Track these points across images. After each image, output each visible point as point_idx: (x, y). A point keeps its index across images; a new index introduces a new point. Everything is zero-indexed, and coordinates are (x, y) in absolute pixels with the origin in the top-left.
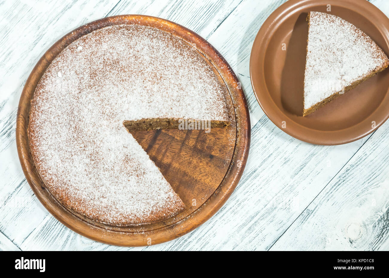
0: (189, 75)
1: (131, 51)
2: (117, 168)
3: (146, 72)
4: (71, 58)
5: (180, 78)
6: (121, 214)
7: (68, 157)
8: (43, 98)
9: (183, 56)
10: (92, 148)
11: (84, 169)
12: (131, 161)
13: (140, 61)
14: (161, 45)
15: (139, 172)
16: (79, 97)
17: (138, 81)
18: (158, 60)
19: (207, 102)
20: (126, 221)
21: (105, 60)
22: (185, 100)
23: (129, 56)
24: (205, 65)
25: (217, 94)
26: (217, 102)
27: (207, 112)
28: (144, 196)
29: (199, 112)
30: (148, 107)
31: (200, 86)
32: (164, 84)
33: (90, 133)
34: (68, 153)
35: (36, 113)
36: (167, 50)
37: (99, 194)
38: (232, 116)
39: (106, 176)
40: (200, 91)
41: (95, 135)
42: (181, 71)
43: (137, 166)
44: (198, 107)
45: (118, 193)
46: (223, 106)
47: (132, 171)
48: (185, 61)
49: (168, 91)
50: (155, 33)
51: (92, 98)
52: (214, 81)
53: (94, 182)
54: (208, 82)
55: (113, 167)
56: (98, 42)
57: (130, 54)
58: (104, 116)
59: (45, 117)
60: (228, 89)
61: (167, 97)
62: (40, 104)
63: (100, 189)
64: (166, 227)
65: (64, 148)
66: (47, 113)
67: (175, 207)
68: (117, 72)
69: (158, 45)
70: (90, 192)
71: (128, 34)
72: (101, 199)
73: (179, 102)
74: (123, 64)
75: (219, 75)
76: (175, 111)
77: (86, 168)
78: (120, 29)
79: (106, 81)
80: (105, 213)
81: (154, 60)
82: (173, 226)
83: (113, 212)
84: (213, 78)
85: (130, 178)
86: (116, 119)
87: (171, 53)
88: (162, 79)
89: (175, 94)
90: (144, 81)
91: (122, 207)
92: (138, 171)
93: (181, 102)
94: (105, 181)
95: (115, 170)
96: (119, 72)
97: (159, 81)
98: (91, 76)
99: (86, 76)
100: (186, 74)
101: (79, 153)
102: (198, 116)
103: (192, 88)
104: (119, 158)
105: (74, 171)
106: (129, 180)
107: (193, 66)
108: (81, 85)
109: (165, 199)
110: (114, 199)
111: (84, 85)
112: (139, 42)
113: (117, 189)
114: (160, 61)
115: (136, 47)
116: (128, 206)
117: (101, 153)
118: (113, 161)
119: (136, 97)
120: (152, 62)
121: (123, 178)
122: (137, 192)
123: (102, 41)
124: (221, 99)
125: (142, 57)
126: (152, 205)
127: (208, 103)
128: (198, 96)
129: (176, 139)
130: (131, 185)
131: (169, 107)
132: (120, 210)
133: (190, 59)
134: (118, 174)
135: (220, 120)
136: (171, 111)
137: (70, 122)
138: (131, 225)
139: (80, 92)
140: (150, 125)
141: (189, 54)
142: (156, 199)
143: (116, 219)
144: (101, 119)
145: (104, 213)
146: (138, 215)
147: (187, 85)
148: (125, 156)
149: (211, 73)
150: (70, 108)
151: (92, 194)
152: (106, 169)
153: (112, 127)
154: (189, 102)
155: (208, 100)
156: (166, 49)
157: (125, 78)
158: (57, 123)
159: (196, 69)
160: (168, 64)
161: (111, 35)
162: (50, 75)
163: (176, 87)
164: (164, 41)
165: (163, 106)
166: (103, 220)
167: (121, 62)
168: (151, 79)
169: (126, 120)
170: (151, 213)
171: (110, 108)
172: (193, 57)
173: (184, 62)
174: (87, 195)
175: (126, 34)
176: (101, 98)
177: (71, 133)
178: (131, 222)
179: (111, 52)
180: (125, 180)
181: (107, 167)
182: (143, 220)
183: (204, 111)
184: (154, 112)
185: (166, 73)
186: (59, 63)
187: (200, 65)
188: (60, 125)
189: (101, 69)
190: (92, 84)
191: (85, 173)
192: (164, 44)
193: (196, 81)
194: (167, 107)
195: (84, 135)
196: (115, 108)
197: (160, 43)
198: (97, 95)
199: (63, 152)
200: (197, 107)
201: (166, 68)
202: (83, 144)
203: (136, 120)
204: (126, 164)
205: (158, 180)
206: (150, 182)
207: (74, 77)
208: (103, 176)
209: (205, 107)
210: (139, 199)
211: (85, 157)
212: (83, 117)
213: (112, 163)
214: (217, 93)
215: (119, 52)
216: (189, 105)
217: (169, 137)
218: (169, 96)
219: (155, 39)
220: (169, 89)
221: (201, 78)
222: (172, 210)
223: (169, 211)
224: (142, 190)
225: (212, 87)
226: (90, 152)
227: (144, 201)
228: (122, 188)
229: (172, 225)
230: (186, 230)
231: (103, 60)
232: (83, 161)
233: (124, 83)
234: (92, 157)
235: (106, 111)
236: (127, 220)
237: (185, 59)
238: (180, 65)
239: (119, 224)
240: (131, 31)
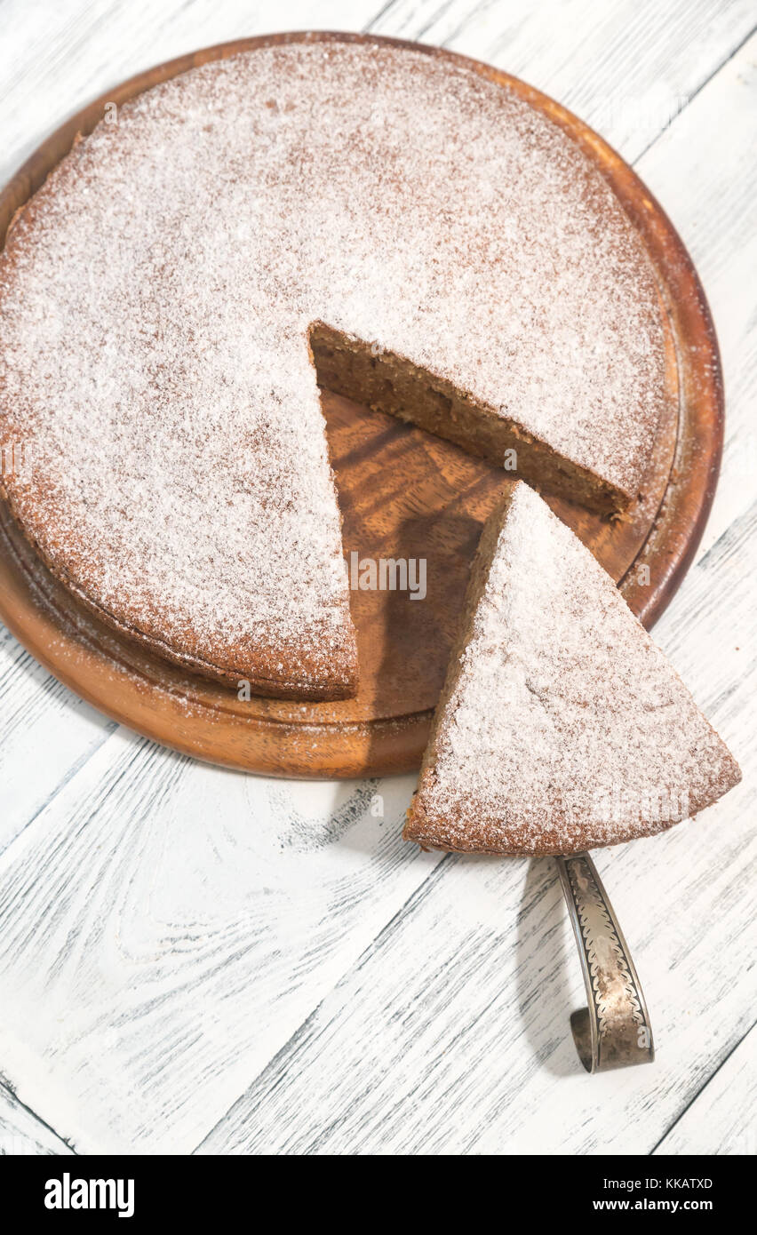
0: (585, 301)
1: (451, 147)
2: (215, 446)
3: (462, 221)
4: (262, 80)
5: (555, 294)
6: (147, 593)
7: (89, 340)
8: (118, 145)
9: (596, 241)
10: (175, 351)
11: (114, 401)
12: (269, 450)
13: (461, 184)
14: (547, 176)
15: (275, 495)
16: (225, 191)
17: (423, 234)
18: (517, 211)
19: (598, 404)
20: (151, 621)
21: (359, 131)
22: (534, 360)
23: (436, 158)
24: (649, 298)
25: (641, 399)
26: (629, 421)
27: (582, 431)
28: (250, 576)
29: (558, 419)
30: (410, 320)
31: (601, 348)
32: (496, 284)
33: (194, 302)
34: (95, 330)
35: (73, 174)
36: (559, 198)
37: (118, 497)
38: (651, 500)
39: (169, 454)
40: (594, 363)
41: (207, 316)
42: (567, 278)
43: (277, 473)
44: (563, 403)
45: (174, 524)
46: (638, 443)
47: (257, 482)
48: (595, 255)
49: (497, 308)
50: (548, 137)
51: (259, 211)
52: (652, 360)
53: (123, 452)
54: (631, 352)
55: (204, 437)
56: (369, 76)
57: (442, 152)
58: (263, 276)
59: (89, 200)
60: (682, 418)
61: (486, 323)
62: (99, 156)
63: (128, 485)
64: (264, 719)
65: (92, 310)
66: (104, 193)
67: (328, 660)
68: (377, 181)
69: (541, 171)
70: (93, 477)
71: (469, 100)
72: (116, 516)
73: (512, 358)
74: (407, 167)
75: (675, 365)
76: (484, 374)
77: (124, 401)
78: (451, 74)
79: (330, 188)
80: (102, 565)
81: (504, 204)
82: (289, 730)
83: (127, 573)
84: (654, 347)
85: (236, 499)
86: (294, 303)
87: (565, 214)
88: (498, 265)
89: (514, 328)
90: (439, 244)
91: (164, 575)
92: (275, 491)
93: (520, 359)
94: (157, 468)
95: (207, 449)
96: (383, 182)
97: (486, 266)
98: (291, 155)
99: (279, 150)
100: (578, 292)
101: (127, 347)
102: (547, 427)
103: (575, 342)
104: (240, 420)
105: (84, 390)
106: (230, 504)
107: (610, 283)
108: (247, 164)
109: (309, 620)
110: (152, 536)
111: (258, 168)
112: (488, 138)
113: (178, 510)
114: (522, 217)
115: (472, 144)
116: (183, 583)
117: (194, 379)
118: (216, 418)
119: (391, 274)
120: (496, 206)
121: (217, 487)
122: (233, 553)
123: (382, 79)
124: (645, 420)
125: (474, 179)
126: (258, 618)
127: (600, 408)
128: (579, 372)
129: (444, 479)
130: (229, 521)
131: (475, 354)
132: (154, 580)
133: (614, 260)
134: (208, 467)
135: (608, 479)
136: (474, 367)
137: (155, 246)
138: (161, 644)
139: (234, 181)
140: (389, 384)
141: (617, 244)
142: (281, 603)
143: (122, 599)
144: (251, 279)
145: (97, 562)
146: (197, 622)
147: (562, 324)
148: (260, 423)
149: (656, 332)
150: (178, 211)
151: (95, 486)
152: (180, 432)
153: (269, 319)
154: (541, 374)
155: (604, 401)
156: (555, 196)
157: (391, 206)
158: (116, 234)
159: (615, 296)
160: (541, 238)
161: (418, 78)
162: (177, 94)
163: (529, 310)
164: (564, 170)
165: (457, 341)
166: (82, 580)
167: (401, 161)
168: (464, 249)
169: (322, 319)
170: (241, 640)
171: (296, 264)
172: (623, 258)
173: (591, 257)
174: (78, 482)
175: (462, 95)
176: (288, 224)
177: (139, 279)
178: (166, 634)
179: (391, 121)
180: (219, 498)
181: (188, 429)
182: (206, 647)
183: (573, 425)
184: (420, 342)
185: (521, 256)
186: (223, 76)
187: (634, 290)
188: (122, 241)
189: (332, 150)
190: (282, 175)
191: (112, 413)
192: (560, 178)
193: (596, 326)
194: (469, 350)
195: (172, 301)
196: (310, 270)
197: (548, 169)
198: (279, 210)
199: (84, 320)
200: (559, 399)
201: (528, 244)
202: (154, 326)
203: (354, 339)
204: (249, 450)
205: (320, 549)
206: (290, 542)
207: (241, 134)
208: (158, 451)
209: (585, 416)
210: (229, 577)
211: (138, 366)
212: (200, 249)
213: (208, 425)
214: (641, 395)
215: (412, 133)
216: (539, 380)
217: (424, 460)
218: (494, 324)
219: (541, 153)
220: (503, 303)
221: (615, 329)
222: (310, 665)
223: (299, 664)
224: (254, 554)
225: (636, 371)
226: (162, 359)
227: (242, 594)
228: (195, 514)
229: (285, 726)
230: (322, 764)
231: (354, 131)
232: (127, 376)
233: (377, 217)
234: (161, 375)
235: (280, 265)
236: (157, 620)
237: (598, 252)
238: (574, 260)
239: (122, 622)
240: (483, 96)
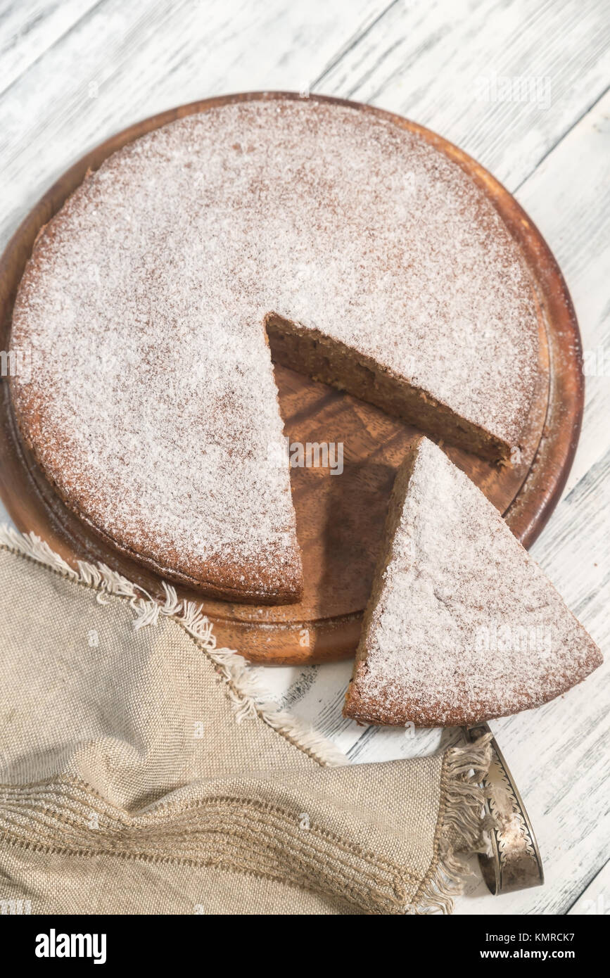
0: (477, 298)
1: (374, 179)
2: (192, 408)
3: (382, 236)
4: (230, 128)
5: (454, 292)
6: (140, 522)
7: (96, 327)
8: (119, 178)
9: (486, 251)
10: (162, 335)
11: (115, 373)
12: (235, 411)
13: (382, 208)
14: (448, 202)
15: (239, 445)
16: (201, 212)
17: (353, 246)
18: (425, 229)
19: (487, 375)
20: (143, 543)
21: (304, 168)
22: (438, 343)
23: (363, 187)
24: (527, 295)
25: (520, 373)
26: (511, 389)
27: (475, 397)
28: (219, 508)
29: (456, 388)
30: (342, 312)
31: (489, 333)
32: (409, 284)
33: (177, 298)
34: (101, 319)
35: (85, 200)
36: (457, 219)
37: (118, 447)
38: (528, 450)
39: (157, 415)
40: (485, 345)
41: (187, 309)
42: (463, 280)
43: (240, 429)
44: (460, 375)
45: (161, 468)
46: (518, 406)
47: (225, 436)
48: (485, 262)
49: (409, 303)
50: (448, 172)
51: (227, 228)
52: (528, 342)
53: (122, 413)
54: (513, 336)
55: (184, 402)
56: (311, 125)
57: (368, 184)
58: (230, 278)
59: (97, 219)
60: (552, 387)
61: (401, 313)
62: (105, 186)
63: (126, 438)
64: (229, 619)
65: (99, 303)
66: (108, 214)
67: (279, 573)
68: (317, 205)
69: (443, 198)
70: (98, 432)
71: (388, 144)
72: (116, 462)
73: (421, 340)
74: (340, 195)
75: (546, 346)
76: (400, 353)
77: (123, 373)
78: (374, 124)
79: (281, 211)
80: (105, 500)
81: (415, 223)
82: (249, 628)
83: (125, 506)
84: (530, 333)
85: (209, 449)
86: (254, 298)
87: (461, 231)
88: (410, 270)
89: (423, 318)
90: (365, 253)
91: (153, 507)
92: (239, 443)
93: (427, 342)
94: (148, 425)
95: (187, 411)
96: (322, 206)
97: (401, 271)
98: (252, 185)
99: (243, 181)
100: (472, 290)
101: (125, 332)
102: (449, 394)
103: (469, 329)
104: (212, 388)
105: (92, 365)
106: (204, 452)
107: (496, 283)
108: (218, 192)
109: (265, 542)
110: (144, 477)
111: (226, 196)
112: (402, 173)
113: (164, 457)
114: (428, 233)
115: (391, 178)
116: (168, 514)
117: (177, 356)
118: (193, 387)
119: (328, 276)
120: (408, 225)
121: (194, 440)
122: (206, 490)
123: (321, 128)
124: (523, 388)
125: (392, 204)
126: (225, 541)
127: (489, 379)
128: (473, 352)
129: (369, 433)
130: (203, 466)
131: (393, 338)
132: (145, 511)
133: (500, 266)
134: (187, 425)
135: (495, 433)
136: (392, 348)
137: (148, 255)
138: (150, 560)
139: (207, 206)
140: (327, 361)
141: (501, 253)
142: (243, 529)
143: (121, 526)
144: (221, 280)
145: (101, 498)
146: (178, 544)
147: (459, 315)
148: (228, 390)
149: (532, 321)
150: (165, 228)
151: (100, 439)
152: (166, 397)
153: (234, 311)
154: (443, 353)
155: (492, 374)
156: (454, 217)
157: (328, 224)
158: (117, 245)
159: (500, 294)
160: (443, 249)
161: (349, 128)
162: (164, 139)
163: (434, 305)
164: (461, 197)
165: (379, 328)
166: (90, 511)
167: (336, 190)
168: (384, 258)
169: (275, 311)
170: (212, 558)
171: (255, 269)
172: (506, 264)
173: (482, 264)
174: (87, 436)
175: (382, 141)
176: (249, 238)
177: (135, 280)
178: (154, 553)
179: (328, 159)
180: (196, 448)
181: (172, 395)
182: (185, 564)
183: (468, 393)
184: (351, 329)
185: (428, 263)
186: (200, 125)
187: (515, 288)
188: (122, 251)
189: (283, 182)
190: (245, 201)
191: (113, 382)
192: (458, 203)
193: (485, 317)
194: (388, 334)
195: (160, 297)
196: (266, 273)
197: (449, 196)
198: (243, 228)
199: (93, 312)
200: (457, 372)
201: (434, 254)
202: (146, 316)
203: (300, 326)
204: (219, 411)
205: (273, 487)
206: (251, 482)
207: (214, 169)
208: (149, 412)
209: (477, 385)
210: (203, 509)
211: (134, 347)
212: (182, 258)
213: (187, 392)
214: (520, 369)
215: (344, 169)
216: (442, 358)
217: (353, 418)
218: (407, 315)
219: (443, 184)
220: (414, 299)
221: (500, 319)
222: (265, 577)
223: (257, 577)
224: (222, 491)
225: (516, 351)
226: (152, 341)
227: (213, 522)
228: (178, 461)
229: (247, 625)
230: (274, 654)
231: (300, 167)
232: (125, 354)
233: (318, 233)
234: (151, 354)
235: (243, 270)
236: (147, 543)
237: (487, 259)
238: (469, 266)
239: (121, 543)
240: (399, 141)
